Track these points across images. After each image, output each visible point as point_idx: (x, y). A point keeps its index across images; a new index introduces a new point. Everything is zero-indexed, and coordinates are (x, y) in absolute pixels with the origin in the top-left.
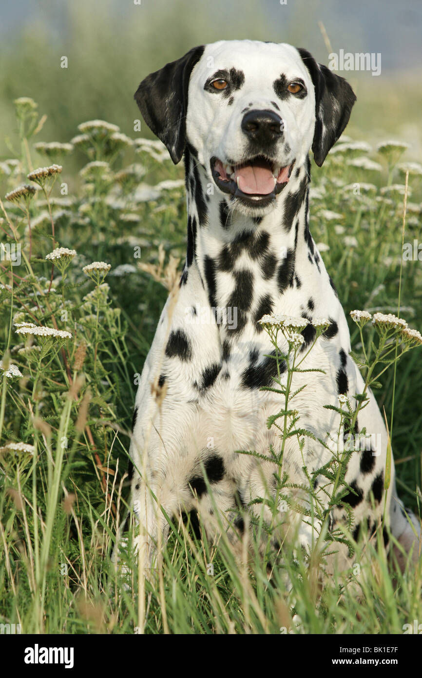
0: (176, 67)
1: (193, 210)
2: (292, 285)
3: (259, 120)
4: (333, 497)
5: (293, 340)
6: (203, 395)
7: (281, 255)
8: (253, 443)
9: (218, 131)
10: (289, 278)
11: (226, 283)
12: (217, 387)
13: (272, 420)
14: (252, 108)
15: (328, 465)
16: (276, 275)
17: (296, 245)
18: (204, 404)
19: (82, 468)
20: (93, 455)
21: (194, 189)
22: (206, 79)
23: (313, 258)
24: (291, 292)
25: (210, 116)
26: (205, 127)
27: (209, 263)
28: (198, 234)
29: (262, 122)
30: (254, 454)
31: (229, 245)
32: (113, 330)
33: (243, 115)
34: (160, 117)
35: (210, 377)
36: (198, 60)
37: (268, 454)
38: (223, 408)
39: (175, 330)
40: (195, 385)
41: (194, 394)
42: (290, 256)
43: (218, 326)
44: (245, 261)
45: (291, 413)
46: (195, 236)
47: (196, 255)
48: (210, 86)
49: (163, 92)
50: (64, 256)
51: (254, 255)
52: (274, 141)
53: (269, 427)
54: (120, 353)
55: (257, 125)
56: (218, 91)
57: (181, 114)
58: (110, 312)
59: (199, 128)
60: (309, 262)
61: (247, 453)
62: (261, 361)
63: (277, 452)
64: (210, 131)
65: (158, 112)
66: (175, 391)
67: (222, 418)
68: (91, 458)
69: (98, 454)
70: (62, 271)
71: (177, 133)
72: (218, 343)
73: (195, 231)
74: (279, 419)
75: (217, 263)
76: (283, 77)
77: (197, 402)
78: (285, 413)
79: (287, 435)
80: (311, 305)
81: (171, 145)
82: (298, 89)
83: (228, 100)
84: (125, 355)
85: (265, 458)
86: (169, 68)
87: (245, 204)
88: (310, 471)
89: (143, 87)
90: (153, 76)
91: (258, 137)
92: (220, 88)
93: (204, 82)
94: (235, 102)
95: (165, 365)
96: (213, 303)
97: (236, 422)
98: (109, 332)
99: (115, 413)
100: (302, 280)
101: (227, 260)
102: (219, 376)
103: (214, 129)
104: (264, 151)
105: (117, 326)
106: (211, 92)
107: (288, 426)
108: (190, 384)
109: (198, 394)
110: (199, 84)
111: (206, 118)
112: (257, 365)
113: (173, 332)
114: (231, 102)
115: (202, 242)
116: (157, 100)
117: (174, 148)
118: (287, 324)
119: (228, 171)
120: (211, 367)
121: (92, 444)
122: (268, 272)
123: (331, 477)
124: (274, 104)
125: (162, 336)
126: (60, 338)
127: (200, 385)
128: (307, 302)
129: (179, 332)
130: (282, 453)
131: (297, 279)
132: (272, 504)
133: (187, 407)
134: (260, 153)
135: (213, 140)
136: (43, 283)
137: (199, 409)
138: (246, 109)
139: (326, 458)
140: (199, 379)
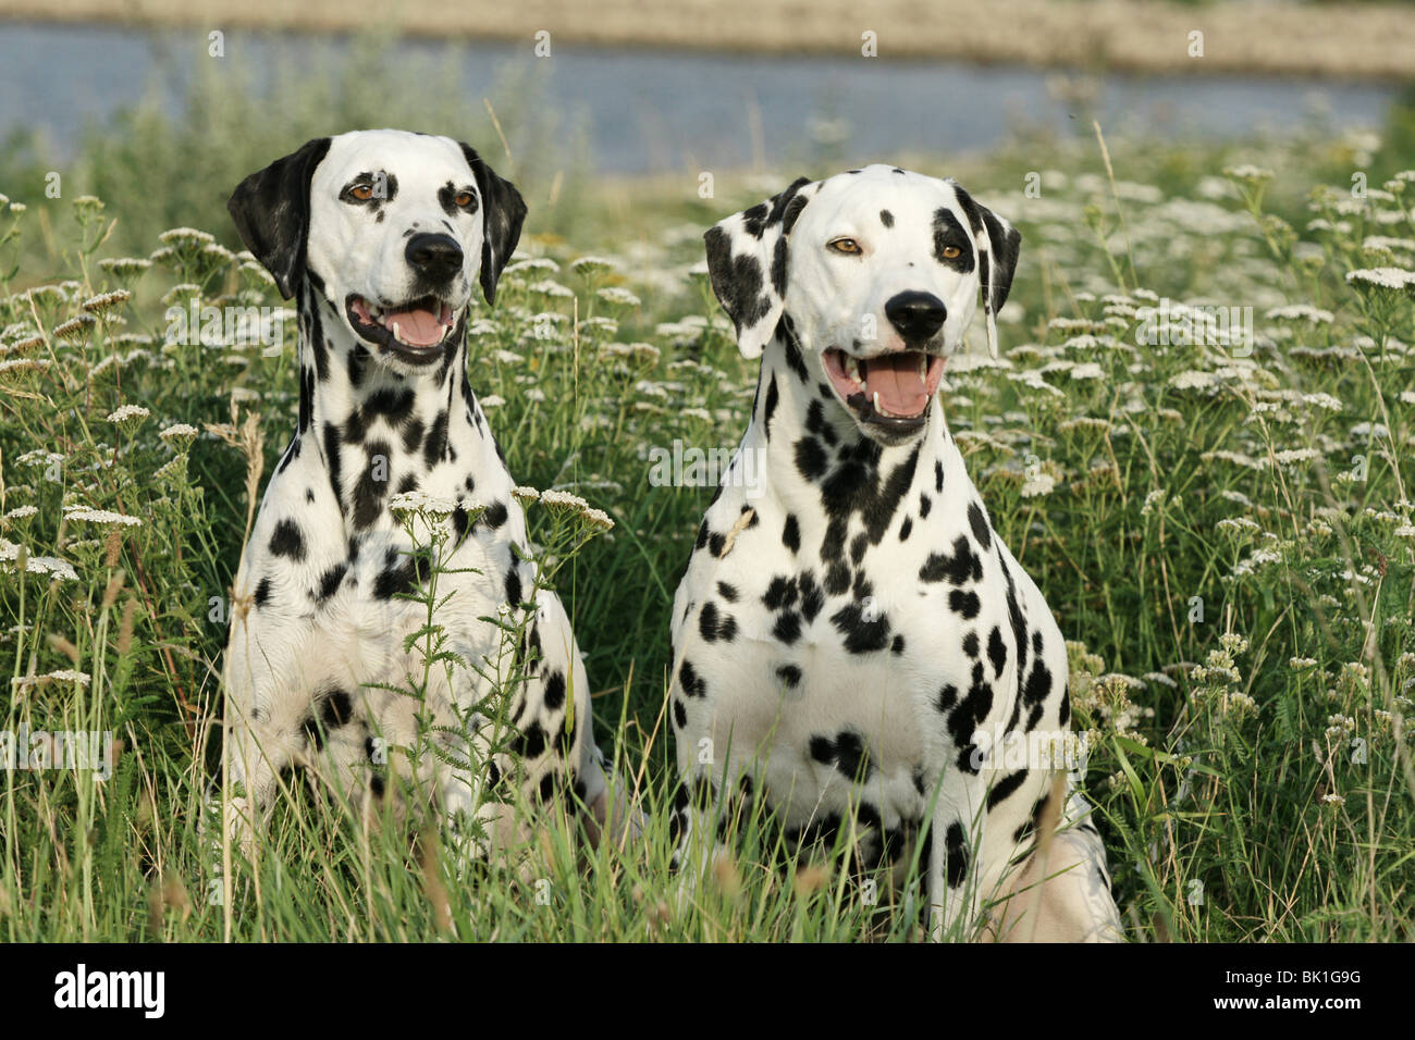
0: (288, 166)
1: (309, 358)
2: (444, 458)
3: (433, 248)
4: (495, 744)
5: (437, 533)
6: (321, 607)
7: (429, 420)
8: (386, 671)
9: (363, 258)
10: (440, 449)
11: (354, 460)
12: (341, 597)
13: (411, 641)
14: (418, 230)
15: (487, 700)
16: (422, 446)
17: (449, 405)
18: (323, 619)
19: (158, 705)
20: (175, 687)
21: (311, 329)
22: (342, 186)
23: (473, 419)
24: (443, 468)
25: (348, 235)
26: (339, 251)
27: (330, 432)
28: (316, 391)
29: (438, 251)
30: (388, 687)
31: (360, 408)
32: (196, 517)
33: (406, 240)
34: (265, 236)
35: (331, 583)
36: (322, 158)
37: (405, 686)
38: (349, 625)
39: (284, 519)
40: (311, 593)
41: (307, 606)
42: (442, 420)
43: (343, 516)
44: (379, 430)
45: (437, 629)
46: (312, 393)
47: (312, 420)
48: (348, 195)
49: (271, 200)
50: (133, 417)
51: (392, 422)
52: (451, 276)
53: (408, 651)
54: (207, 548)
55: (429, 255)
56: (360, 201)
57: (300, 232)
58: (190, 492)
59: (329, 252)
60: (468, 425)
61: (377, 686)
62: (401, 562)
63: (419, 683)
64: (348, 257)
65: (262, 228)
66: (284, 601)
67: (346, 638)
68: (171, 691)
69: (181, 686)
70: (130, 437)
71: (292, 258)
72: (341, 536)
73: (312, 386)
74: (421, 638)
75: (343, 432)
76: (450, 185)
77: (313, 617)
78: (429, 630)
79: (432, 658)
80: (470, 484)
81: (282, 274)
82: (467, 200)
83: (375, 215)
84: (213, 550)
85: (401, 692)
86: (277, 167)
87: (404, 361)
88: (461, 707)
89: (242, 192)
90: (255, 177)
91: (429, 270)
92: (363, 197)
93: (339, 190)
94: (387, 219)
95: (269, 565)
96: (337, 487)
97: (365, 645)
98: (191, 520)
99: (202, 629)
100: (458, 450)
101: (356, 428)
102: (343, 582)
103: (355, 254)
104: (437, 290)
105: (201, 511)
106: (349, 202)
107: (432, 647)
108: (303, 593)
109: (314, 606)
110: (330, 192)
111: (342, 238)
112: (395, 568)
113: (280, 523)
114: (381, 218)
115: (321, 402)
116: (260, 211)
117: (285, 278)
118: (427, 508)
119: (374, 312)
120: (332, 569)
121: (173, 672)
122: (411, 444)
123: (492, 715)
124: (447, 224)
125: (266, 528)
126: (125, 525)
127: (317, 593)
128: (464, 481)
129: (288, 522)
130: (425, 685)
131: (451, 449)
132: (413, 756)
133: (299, 624)
134: (431, 293)
135: (354, 270)
136: (102, 451)
137: (316, 626)
138: (409, 232)
139: (485, 689)
140: (315, 586)
